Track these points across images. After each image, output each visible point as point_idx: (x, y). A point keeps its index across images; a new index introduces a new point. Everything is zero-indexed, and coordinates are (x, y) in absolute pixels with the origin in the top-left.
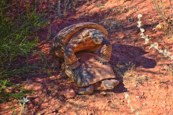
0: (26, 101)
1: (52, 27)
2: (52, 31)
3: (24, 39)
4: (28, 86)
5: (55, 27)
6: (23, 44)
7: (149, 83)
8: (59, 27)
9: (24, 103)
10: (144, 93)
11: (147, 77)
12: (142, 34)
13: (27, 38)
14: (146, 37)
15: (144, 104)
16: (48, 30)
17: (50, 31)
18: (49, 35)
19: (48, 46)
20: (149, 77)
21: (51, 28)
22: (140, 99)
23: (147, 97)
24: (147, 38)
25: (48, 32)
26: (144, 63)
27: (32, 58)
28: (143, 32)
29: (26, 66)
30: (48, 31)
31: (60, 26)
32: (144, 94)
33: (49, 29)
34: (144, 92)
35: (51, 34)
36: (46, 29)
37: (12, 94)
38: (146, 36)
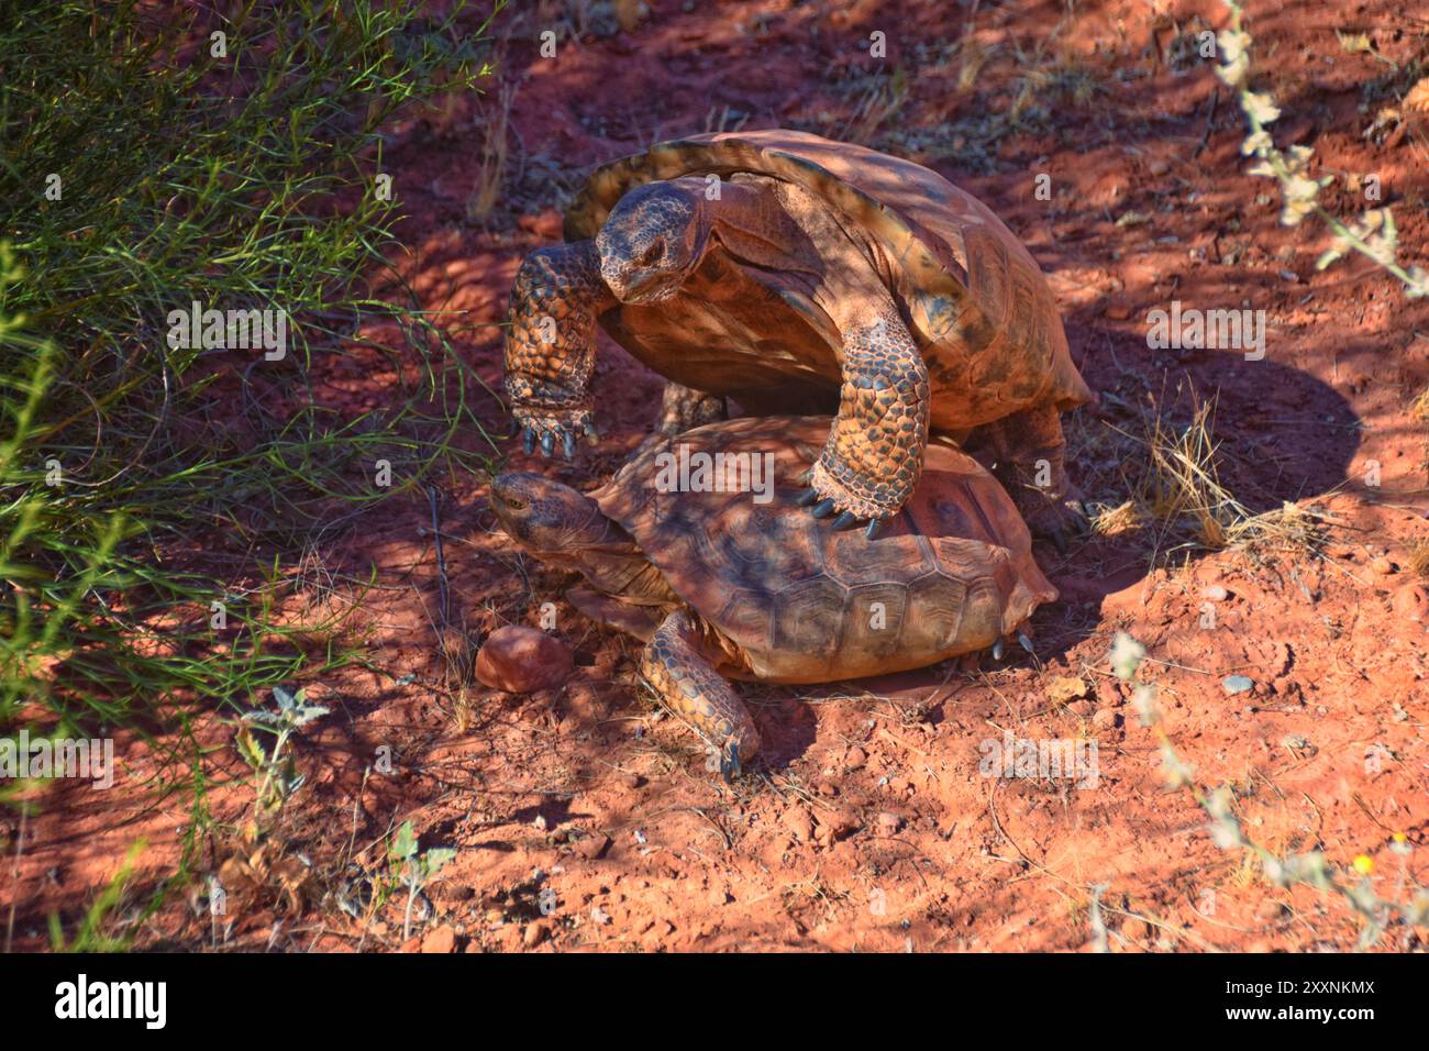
0: (300, 721)
1: (514, 113)
2: (513, 147)
3: (274, 204)
4: (316, 600)
5: (543, 109)
6: (271, 242)
7: (1335, 569)
8: (580, 116)
9: (283, 737)
10: (1291, 654)
11: (1316, 521)
12: (1258, 141)
13: (296, 195)
14: (1293, 163)
15: (1287, 743)
16: (483, 140)
17: (501, 147)
18: (492, 177)
19: (479, 274)
20: (1340, 521)
21: (505, 121)
22: (1257, 703)
23: (1314, 688)
24: (1297, 171)
25: (480, 158)
26: (1296, 407)
27: (346, 377)
28: (1265, 127)
29: (293, 435)
30: (488, 152)
31: (589, 109)
32: (1289, 664)
33: (488, 134)
34: (1294, 646)
35: (511, 174)
36: (465, 127)
37: (182, 665)
38: (1296, 156)
